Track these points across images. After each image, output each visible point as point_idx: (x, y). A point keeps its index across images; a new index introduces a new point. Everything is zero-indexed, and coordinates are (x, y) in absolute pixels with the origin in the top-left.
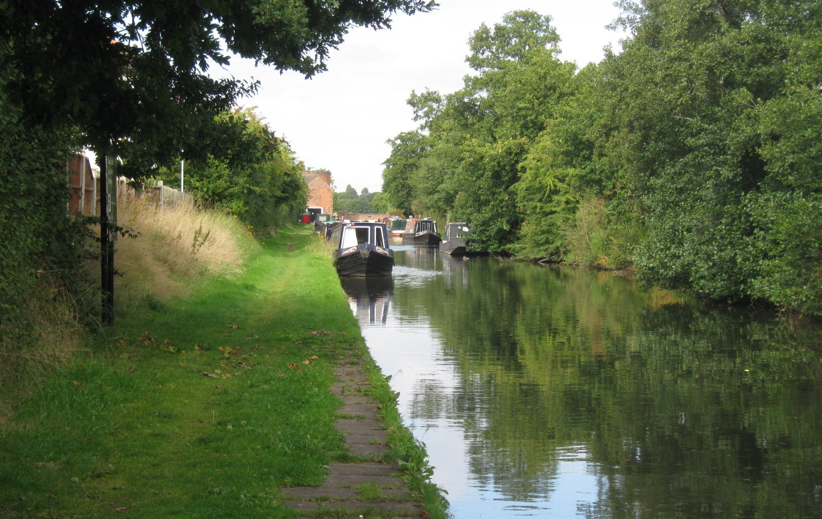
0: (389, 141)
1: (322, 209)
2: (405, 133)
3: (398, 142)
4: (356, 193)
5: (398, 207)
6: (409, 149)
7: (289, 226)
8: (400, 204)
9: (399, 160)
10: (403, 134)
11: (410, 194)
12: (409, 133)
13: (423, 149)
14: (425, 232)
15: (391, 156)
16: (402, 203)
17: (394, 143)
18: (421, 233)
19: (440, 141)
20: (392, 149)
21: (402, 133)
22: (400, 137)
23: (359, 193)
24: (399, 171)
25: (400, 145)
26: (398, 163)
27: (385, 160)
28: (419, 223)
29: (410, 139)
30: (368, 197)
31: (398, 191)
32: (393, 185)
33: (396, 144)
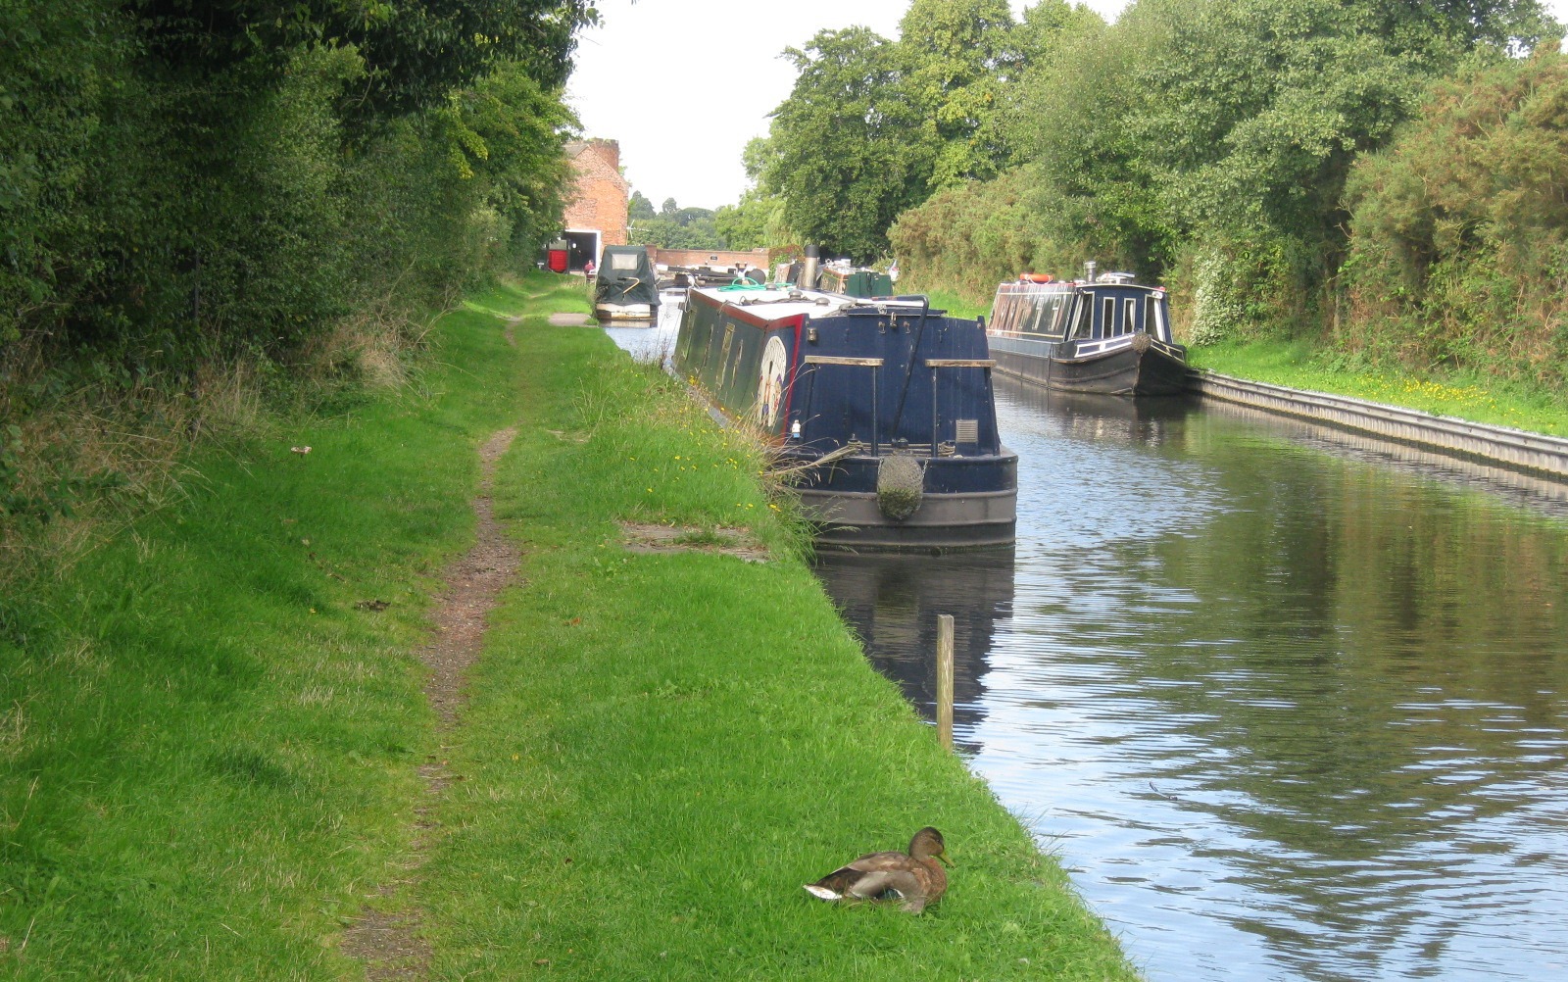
0: (790, 51)
1: (599, 234)
2: (834, 32)
3: (815, 56)
4: (651, 208)
5: (812, 234)
6: (845, 75)
7: (510, 282)
8: (818, 226)
9: (817, 104)
10: (826, 35)
11: (847, 199)
12: (846, 33)
13: (882, 76)
14: (1124, 341)
15: (794, 93)
16: (822, 223)
17: (802, 59)
18: (1104, 347)
19: (931, 56)
20: (799, 75)
21: (824, 32)
22: (821, 43)
23: (658, 209)
24: (817, 135)
25: (820, 66)
26: (816, 112)
27: (779, 104)
28: (1087, 298)
29: (848, 48)
30: (675, 217)
31: (814, 191)
32: (799, 174)
33: (808, 61)
